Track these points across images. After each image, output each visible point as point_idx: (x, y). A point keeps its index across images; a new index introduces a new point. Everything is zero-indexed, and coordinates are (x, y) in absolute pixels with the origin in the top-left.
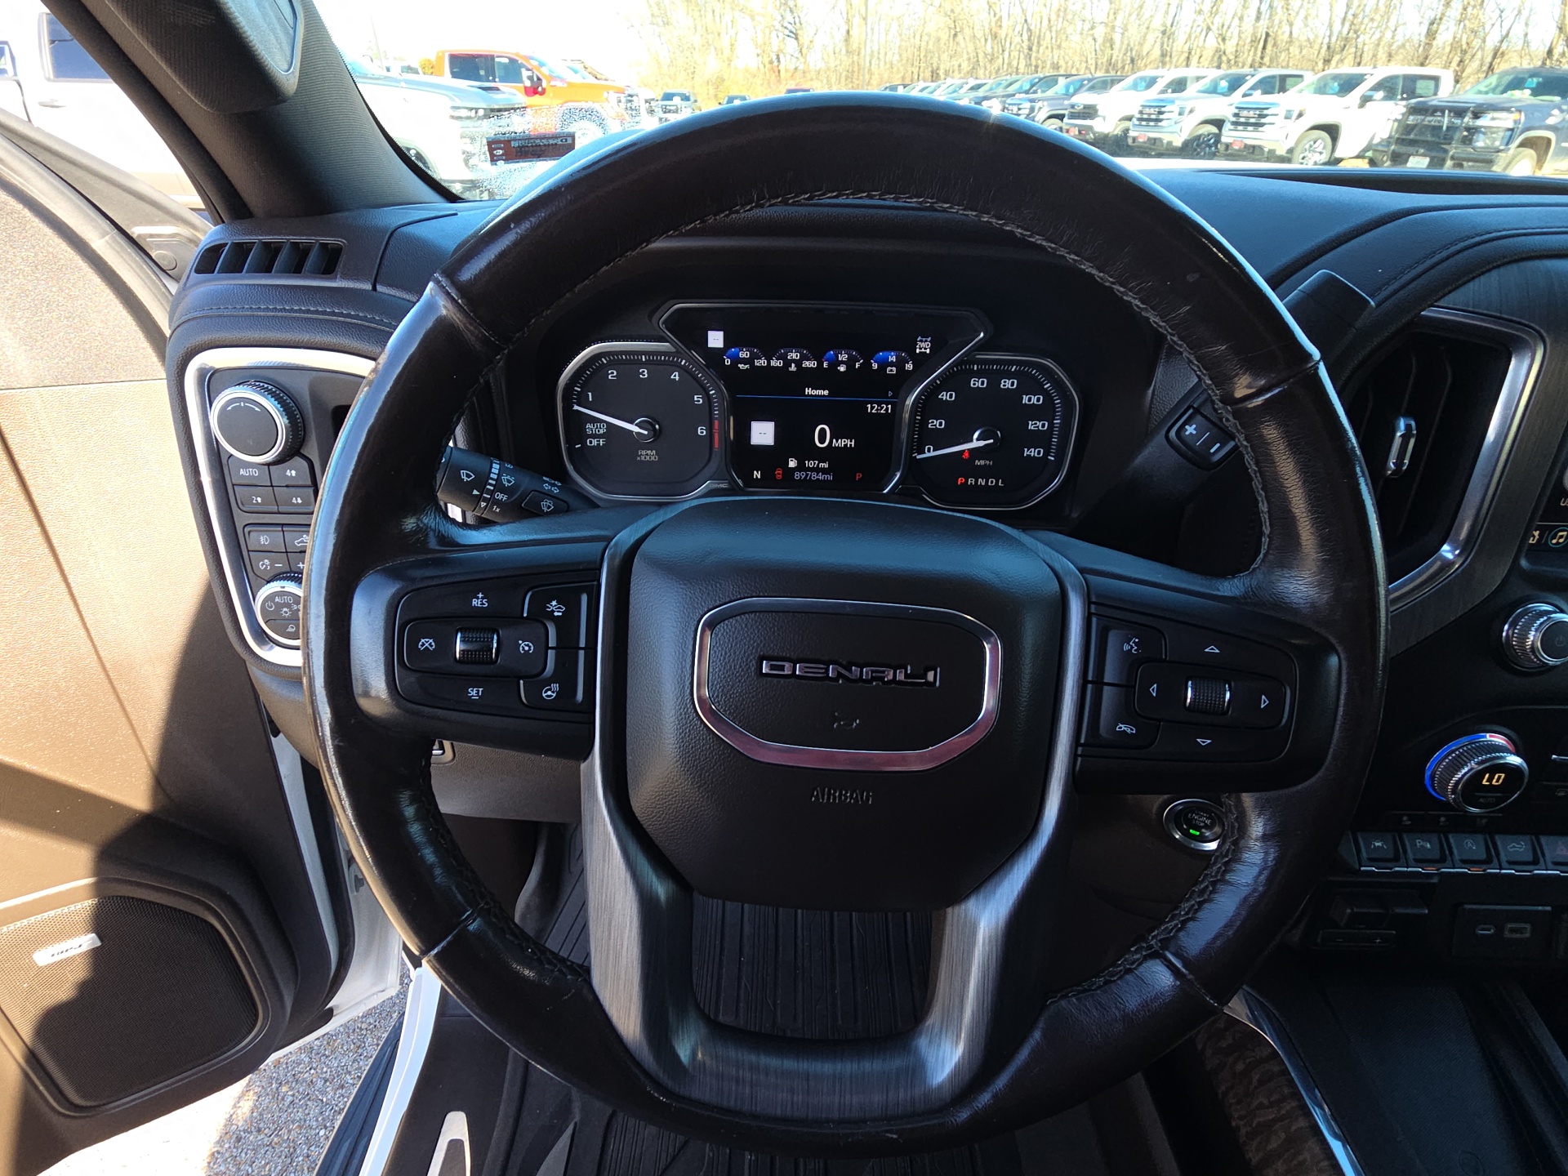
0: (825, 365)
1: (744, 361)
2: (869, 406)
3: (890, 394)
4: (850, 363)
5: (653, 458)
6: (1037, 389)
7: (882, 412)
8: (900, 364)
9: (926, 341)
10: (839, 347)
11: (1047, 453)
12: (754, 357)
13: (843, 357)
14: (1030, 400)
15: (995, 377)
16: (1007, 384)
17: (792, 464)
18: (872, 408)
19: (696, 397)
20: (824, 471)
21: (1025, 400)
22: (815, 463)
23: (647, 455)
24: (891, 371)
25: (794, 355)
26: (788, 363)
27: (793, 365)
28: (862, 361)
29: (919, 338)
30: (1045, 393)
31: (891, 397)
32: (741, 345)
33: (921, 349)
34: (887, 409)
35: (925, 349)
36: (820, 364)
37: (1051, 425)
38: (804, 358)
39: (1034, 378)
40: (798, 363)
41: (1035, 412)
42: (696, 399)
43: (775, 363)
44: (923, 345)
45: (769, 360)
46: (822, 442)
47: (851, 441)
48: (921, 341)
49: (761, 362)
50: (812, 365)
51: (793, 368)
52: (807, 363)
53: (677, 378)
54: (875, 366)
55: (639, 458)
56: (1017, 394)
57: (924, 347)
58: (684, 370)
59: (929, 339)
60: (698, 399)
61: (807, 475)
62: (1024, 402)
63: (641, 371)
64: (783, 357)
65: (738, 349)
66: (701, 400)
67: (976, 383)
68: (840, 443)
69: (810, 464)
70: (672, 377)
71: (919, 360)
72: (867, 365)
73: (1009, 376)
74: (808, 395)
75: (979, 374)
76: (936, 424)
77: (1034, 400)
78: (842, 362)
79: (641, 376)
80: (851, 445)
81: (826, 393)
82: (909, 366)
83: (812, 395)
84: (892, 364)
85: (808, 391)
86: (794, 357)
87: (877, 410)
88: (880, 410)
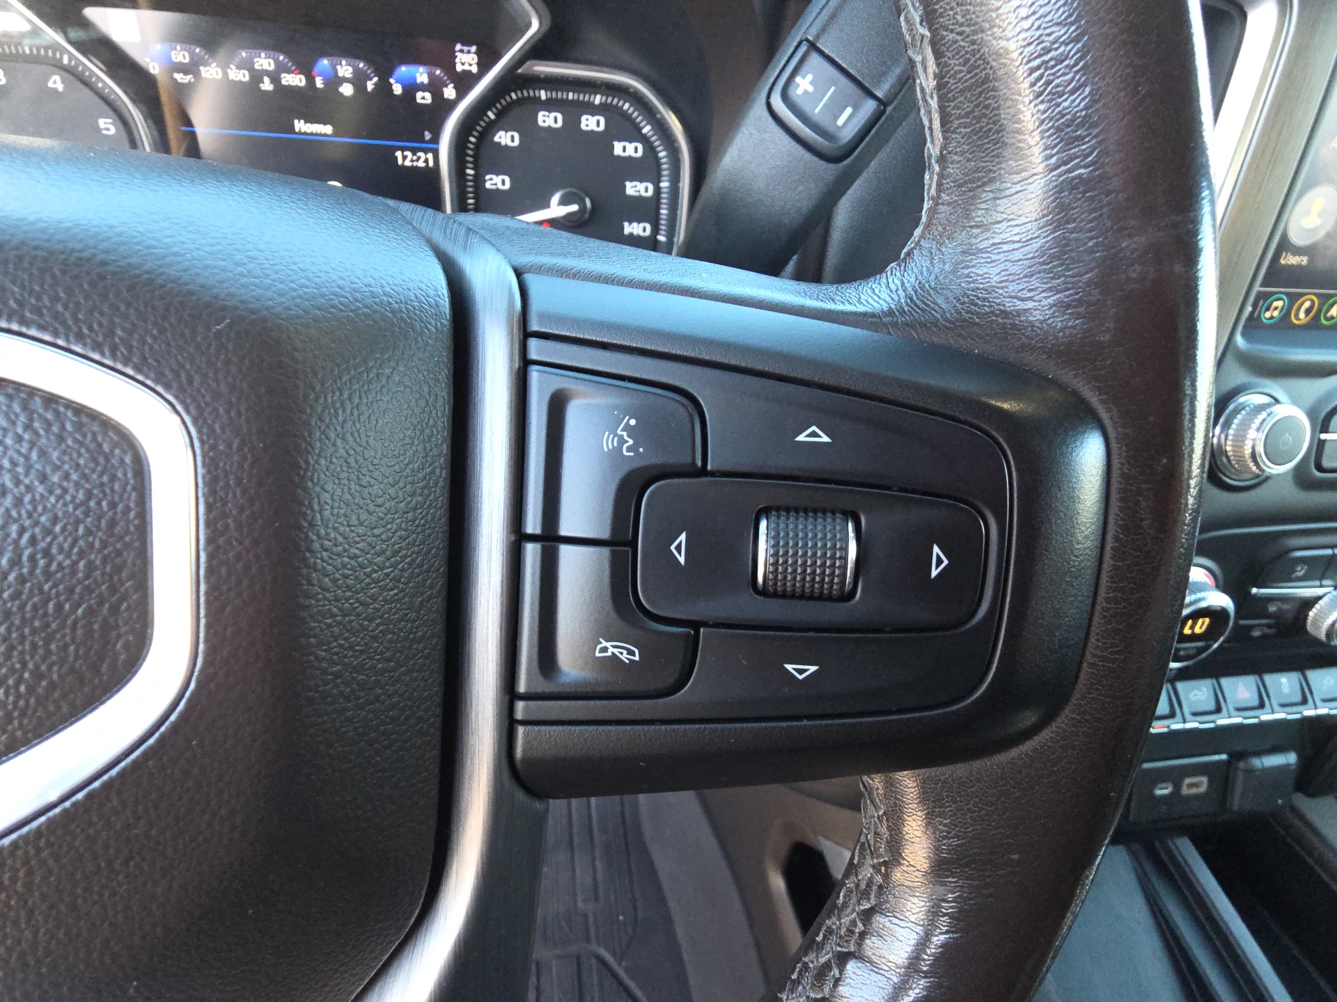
0: (319, 82)
1: (182, 68)
2: (399, 153)
3: (428, 135)
4: (358, 81)
6: (634, 134)
7: (420, 164)
8: (435, 87)
9: (469, 52)
10: (337, 53)
11: (656, 230)
12: (196, 62)
13: (346, 71)
14: (624, 149)
15: (573, 111)
16: (591, 123)
18: (405, 158)
19: (101, 121)
21: (618, 148)
24: (423, 98)
25: (264, 63)
26: (257, 76)
27: (266, 79)
28: (375, 80)
29: (458, 47)
30: (644, 140)
31: (430, 142)
33: (463, 64)
34: (426, 161)
35: (470, 65)
36: (311, 80)
37: (658, 191)
38: (281, 68)
39: (626, 116)
40: (274, 77)
41: (633, 169)
42: (102, 125)
43: (233, 73)
44: (465, 58)
45: (223, 67)
48: (462, 51)
49: (212, 72)
50: (297, 82)
51: (267, 85)
52: (289, 77)
53: (60, 87)
54: (398, 89)
56: (604, 141)
57: (467, 61)
58: (68, 73)
59: (474, 49)
60: (107, 126)
62: (616, 152)
64: (248, 66)
66: (111, 127)
67: (547, 119)
70: (50, 84)
71: (464, 83)
72: (384, 87)
73: (593, 110)
74: (300, 133)
75: (550, 107)
76: (497, 182)
77: (630, 149)
78: (345, 80)
81: (329, 129)
82: (450, 93)
83: (305, 134)
84: (422, 88)
85: (300, 126)
86: (266, 67)
87: (412, 161)
88: (417, 162)
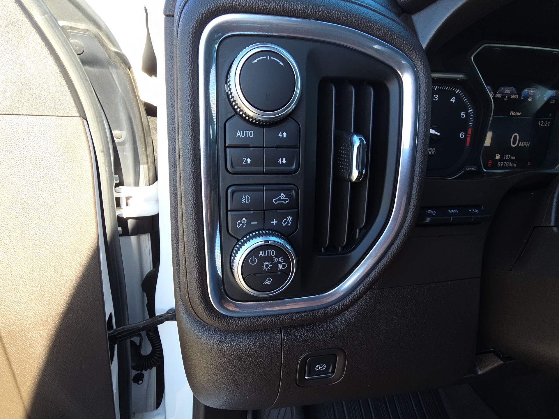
0: (522, 98)
2: (540, 122)
3: (550, 115)
4: (534, 97)
5: (433, 153)
7: (545, 125)
8: (557, 98)
10: (530, 86)
13: (532, 92)
17: (497, 157)
18: (541, 124)
19: (462, 113)
20: (512, 161)
22: (509, 156)
23: (430, 151)
24: (553, 102)
25: (508, 91)
26: (504, 96)
27: (506, 97)
28: (540, 95)
31: (550, 117)
34: (548, 124)
36: (520, 96)
38: (512, 92)
40: (509, 96)
42: (462, 115)
43: (498, 95)
45: (495, 93)
46: (514, 144)
47: (528, 143)
50: (516, 97)
51: (506, 99)
52: (514, 96)
53: (454, 101)
54: (546, 98)
58: (457, 96)
61: (504, 163)
63: (434, 96)
64: (502, 92)
66: (465, 115)
68: (522, 144)
69: (506, 157)
70: (451, 100)
72: (542, 98)
74: (511, 116)
79: (434, 99)
80: (528, 145)
81: (520, 114)
83: (513, 116)
84: (553, 98)
85: (512, 113)
86: (508, 92)
88: (544, 124)
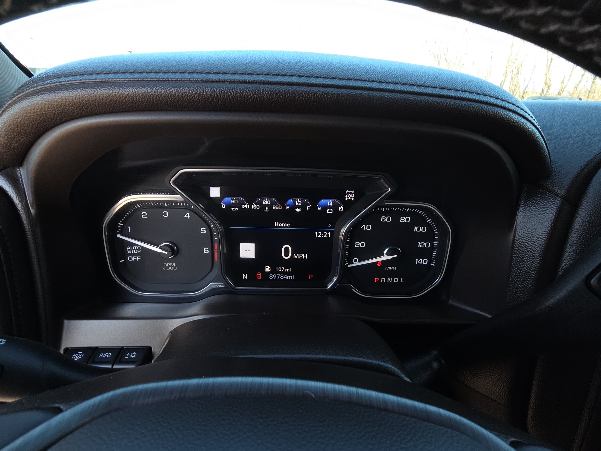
0: (287, 208)
1: (234, 206)
2: (316, 233)
3: (330, 225)
4: (303, 207)
5: (173, 268)
6: (422, 222)
7: (324, 237)
8: (335, 207)
9: (351, 193)
10: (296, 196)
11: (430, 261)
12: (240, 203)
13: (299, 203)
14: (419, 229)
15: (396, 215)
16: (404, 219)
17: (268, 269)
18: (318, 234)
19: (201, 229)
20: (288, 274)
21: (416, 229)
22: (282, 269)
23: (170, 266)
24: (330, 211)
25: (267, 202)
26: (263, 207)
27: (266, 208)
28: (311, 205)
29: (347, 191)
30: (428, 225)
31: (330, 228)
32: (232, 195)
33: (348, 198)
34: (328, 235)
35: (351, 198)
36: (284, 207)
37: (432, 245)
38: (273, 204)
39: (420, 215)
40: (270, 207)
41: (422, 237)
42: (201, 230)
43: (254, 207)
44: (349, 195)
45: (250, 204)
46: (286, 256)
47: (305, 255)
48: (348, 193)
49: (246, 206)
50: (279, 208)
51: (266, 210)
52: (276, 207)
53: (189, 217)
54: (319, 208)
55: (164, 269)
56: (410, 226)
57: (350, 196)
58: (193, 212)
59: (353, 192)
60: (203, 231)
61: (277, 276)
62: (415, 231)
63: (164, 212)
64: (260, 203)
65: (230, 198)
66: (205, 231)
67: (385, 219)
68: (298, 256)
69: (279, 269)
70: (185, 216)
71: (348, 205)
72: (314, 208)
73: (405, 214)
74: (277, 227)
75: (386, 214)
76: (360, 244)
77: (421, 229)
78: (298, 206)
79: (164, 216)
80: (305, 257)
81: (288, 225)
82: (341, 209)
83: (279, 227)
84: (330, 207)
85: (277, 224)
87: (321, 235)
88: (324, 235)
